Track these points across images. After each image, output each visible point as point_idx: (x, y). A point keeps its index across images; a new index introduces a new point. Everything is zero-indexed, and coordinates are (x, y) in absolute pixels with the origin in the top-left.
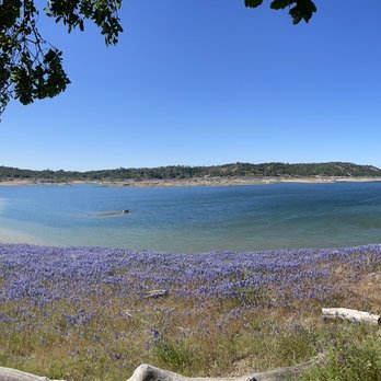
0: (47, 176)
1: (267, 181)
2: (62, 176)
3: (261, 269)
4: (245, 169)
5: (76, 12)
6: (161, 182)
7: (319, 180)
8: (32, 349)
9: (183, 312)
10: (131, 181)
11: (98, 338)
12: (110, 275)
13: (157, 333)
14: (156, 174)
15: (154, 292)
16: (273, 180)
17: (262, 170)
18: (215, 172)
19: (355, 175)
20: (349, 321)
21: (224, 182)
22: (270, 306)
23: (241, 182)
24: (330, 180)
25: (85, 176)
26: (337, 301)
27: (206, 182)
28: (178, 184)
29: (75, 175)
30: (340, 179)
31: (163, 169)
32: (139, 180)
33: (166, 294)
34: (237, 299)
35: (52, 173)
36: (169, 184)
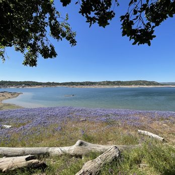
0: (48, 84)
1: (116, 87)
2: (54, 84)
3: (115, 114)
4: (109, 83)
5: (60, 35)
6: (83, 86)
7: (133, 86)
8: (42, 140)
9: (91, 126)
10: (74, 86)
11: (65, 134)
12: (68, 115)
13: (83, 132)
14: (82, 84)
15: (82, 119)
16: (117, 86)
17: (114, 83)
18: (100, 84)
19: (147, 85)
20: (150, 137)
21: (102, 87)
22: (119, 126)
23: (108, 87)
24: (137, 87)
25: (61, 84)
26: (144, 128)
27: (97, 87)
28: (88, 87)
29: (58, 84)
30: (141, 86)
31: (84, 82)
32: (77, 86)
33: (86, 120)
34: (108, 123)
35: (50, 83)
36: (86, 87)
